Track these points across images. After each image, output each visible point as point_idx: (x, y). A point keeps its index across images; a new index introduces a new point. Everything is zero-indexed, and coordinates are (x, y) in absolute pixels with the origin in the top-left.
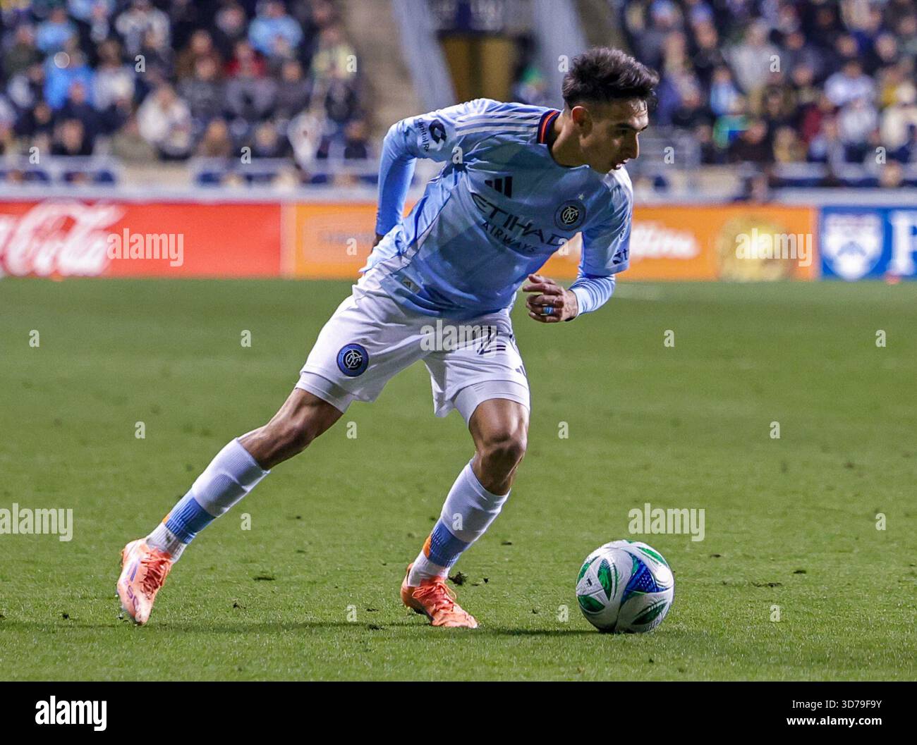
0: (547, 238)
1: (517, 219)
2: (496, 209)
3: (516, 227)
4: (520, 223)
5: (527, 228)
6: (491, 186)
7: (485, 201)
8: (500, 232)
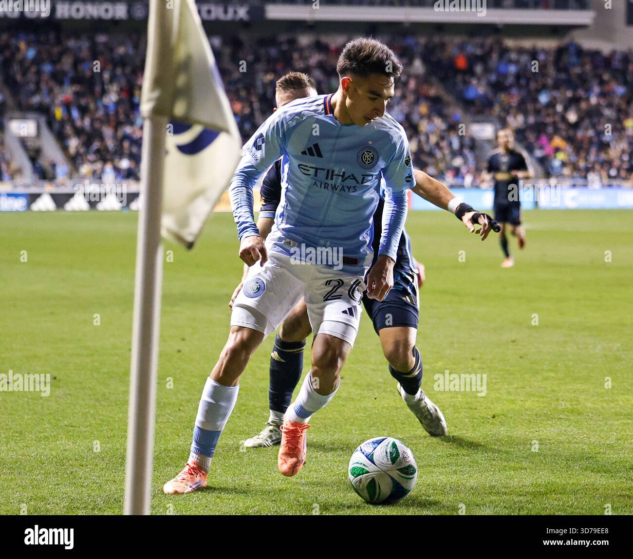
0: (360, 179)
1: (333, 171)
2: (317, 169)
3: (335, 177)
4: (336, 173)
5: (343, 176)
6: (306, 154)
7: (307, 166)
8: (327, 185)
